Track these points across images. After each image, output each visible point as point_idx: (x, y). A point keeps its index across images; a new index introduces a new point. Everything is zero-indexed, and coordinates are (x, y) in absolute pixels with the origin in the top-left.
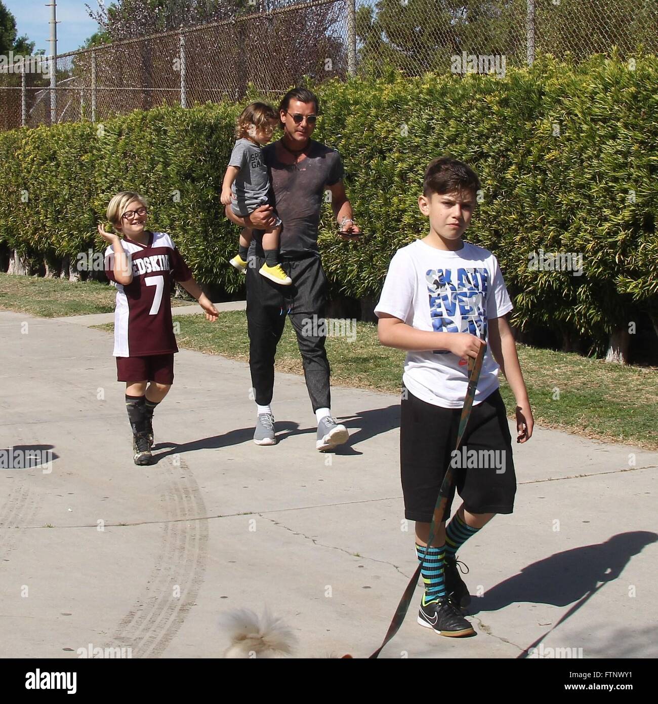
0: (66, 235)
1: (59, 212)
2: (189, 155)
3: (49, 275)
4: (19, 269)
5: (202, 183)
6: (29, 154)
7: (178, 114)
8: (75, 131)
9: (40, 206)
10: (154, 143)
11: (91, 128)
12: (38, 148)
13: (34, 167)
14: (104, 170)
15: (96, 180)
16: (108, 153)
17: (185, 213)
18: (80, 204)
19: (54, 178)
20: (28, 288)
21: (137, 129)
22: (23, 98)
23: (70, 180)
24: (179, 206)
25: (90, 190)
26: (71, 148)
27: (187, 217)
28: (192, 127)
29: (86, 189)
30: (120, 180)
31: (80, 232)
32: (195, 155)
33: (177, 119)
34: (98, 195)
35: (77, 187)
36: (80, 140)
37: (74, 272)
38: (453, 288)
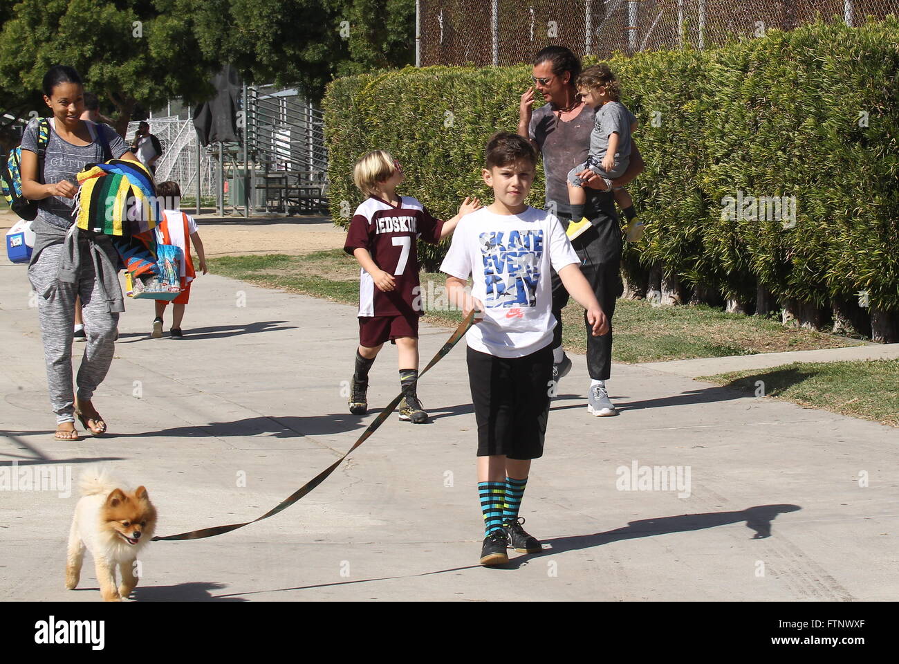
0: (657, 230)
1: (646, 194)
2: (857, 103)
3: (628, 294)
5: (878, 147)
7: (841, 36)
8: (672, 64)
10: (802, 84)
11: (698, 60)
14: (719, 127)
15: (707, 143)
16: (726, 98)
17: (851, 196)
18: (679, 182)
19: (638, 139)
21: (772, 61)
22: (588, 11)
23: (664, 143)
24: (840, 185)
25: (696, 159)
26: (665, 91)
27: (853, 203)
28: (864, 57)
29: (690, 157)
30: (745, 143)
31: (680, 225)
32: (868, 103)
33: (839, 44)
34: (708, 166)
35: (674, 153)
36: (681, 78)
37: (668, 289)
38: (503, 249)
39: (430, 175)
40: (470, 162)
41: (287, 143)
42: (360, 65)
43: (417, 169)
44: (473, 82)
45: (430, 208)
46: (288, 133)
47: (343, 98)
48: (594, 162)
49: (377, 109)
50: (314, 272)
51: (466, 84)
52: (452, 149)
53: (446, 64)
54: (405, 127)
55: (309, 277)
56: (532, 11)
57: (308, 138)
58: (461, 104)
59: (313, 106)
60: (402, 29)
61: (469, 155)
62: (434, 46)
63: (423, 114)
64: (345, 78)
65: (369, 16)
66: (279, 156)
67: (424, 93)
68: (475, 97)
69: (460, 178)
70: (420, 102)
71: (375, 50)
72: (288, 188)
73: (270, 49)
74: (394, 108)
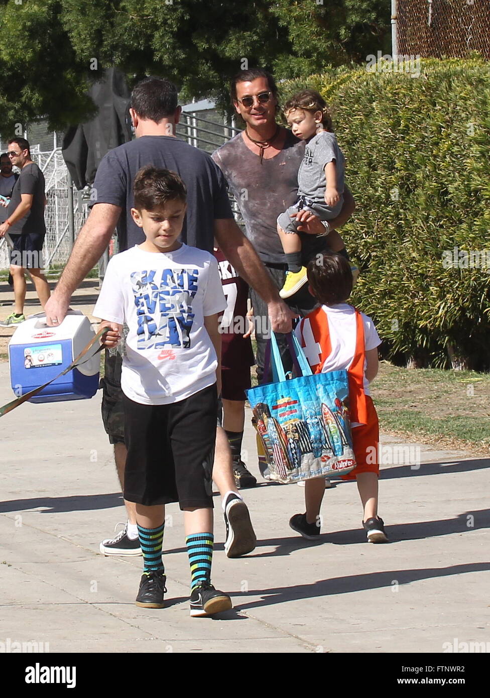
39: (419, 223)
40: (479, 201)
42: (307, 62)
43: (398, 213)
44: (481, 81)
45: (420, 271)
51: (471, 84)
52: (451, 182)
53: (438, 56)
54: (379, 151)
58: (463, 115)
59: (237, 126)
60: (368, 6)
61: (476, 191)
62: (419, 29)
63: (406, 131)
67: (407, 100)
69: (464, 226)
70: (401, 113)
71: (328, 38)
73: (174, 43)
74: (362, 124)
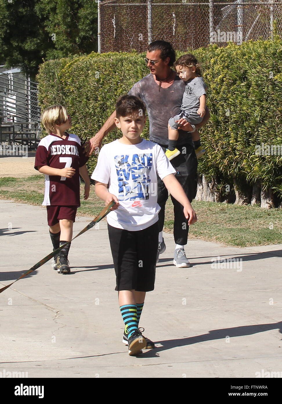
0: (257, 159)
1: (250, 135)
3: (239, 202)
4: (207, 196)
6: (218, 74)
8: (267, 49)
9: (230, 129)
12: (228, 67)
13: (224, 87)
18: (272, 127)
19: (245, 99)
20: (217, 215)
22: (211, 15)
23: (262, 101)
26: (262, 67)
29: (279, 111)
35: (269, 108)
36: (273, 58)
37: (266, 198)
38: (129, 165)
41: (13, 104)
42: (61, 52)
43: (99, 120)
44: (136, 62)
46: (14, 97)
47: (51, 74)
48: (186, 115)
49: (73, 81)
50: (32, 189)
51: (131, 64)
53: (118, 51)
54: (91, 92)
55: (29, 192)
56: (174, 15)
57: (27, 100)
58: (128, 77)
59: (31, 80)
60: (89, 28)
62: (110, 39)
63: (103, 84)
64: (51, 61)
65: (66, 20)
66: (9, 113)
67: (104, 70)
68: (137, 72)
70: (101, 76)
71: (71, 42)
72: (15, 133)
73: (2, 42)
74: (84, 80)
